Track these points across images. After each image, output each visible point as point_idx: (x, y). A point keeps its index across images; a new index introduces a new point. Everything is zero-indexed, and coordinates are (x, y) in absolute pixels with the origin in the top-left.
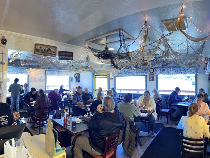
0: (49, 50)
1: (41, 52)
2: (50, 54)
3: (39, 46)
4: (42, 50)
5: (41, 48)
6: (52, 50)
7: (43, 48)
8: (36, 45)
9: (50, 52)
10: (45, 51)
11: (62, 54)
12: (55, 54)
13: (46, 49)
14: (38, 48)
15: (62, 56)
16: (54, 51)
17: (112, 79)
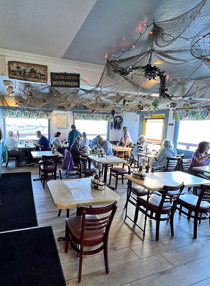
0: (33, 71)
1: (19, 74)
2: (35, 77)
3: (15, 65)
4: (20, 72)
5: (18, 68)
6: (38, 71)
7: (23, 68)
8: (10, 63)
9: (35, 75)
10: (25, 72)
11: (57, 77)
12: (44, 79)
13: (28, 70)
14: (14, 68)
15: (58, 80)
16: (42, 72)
17: (173, 125)
